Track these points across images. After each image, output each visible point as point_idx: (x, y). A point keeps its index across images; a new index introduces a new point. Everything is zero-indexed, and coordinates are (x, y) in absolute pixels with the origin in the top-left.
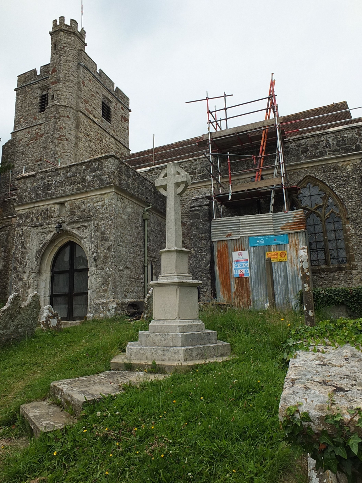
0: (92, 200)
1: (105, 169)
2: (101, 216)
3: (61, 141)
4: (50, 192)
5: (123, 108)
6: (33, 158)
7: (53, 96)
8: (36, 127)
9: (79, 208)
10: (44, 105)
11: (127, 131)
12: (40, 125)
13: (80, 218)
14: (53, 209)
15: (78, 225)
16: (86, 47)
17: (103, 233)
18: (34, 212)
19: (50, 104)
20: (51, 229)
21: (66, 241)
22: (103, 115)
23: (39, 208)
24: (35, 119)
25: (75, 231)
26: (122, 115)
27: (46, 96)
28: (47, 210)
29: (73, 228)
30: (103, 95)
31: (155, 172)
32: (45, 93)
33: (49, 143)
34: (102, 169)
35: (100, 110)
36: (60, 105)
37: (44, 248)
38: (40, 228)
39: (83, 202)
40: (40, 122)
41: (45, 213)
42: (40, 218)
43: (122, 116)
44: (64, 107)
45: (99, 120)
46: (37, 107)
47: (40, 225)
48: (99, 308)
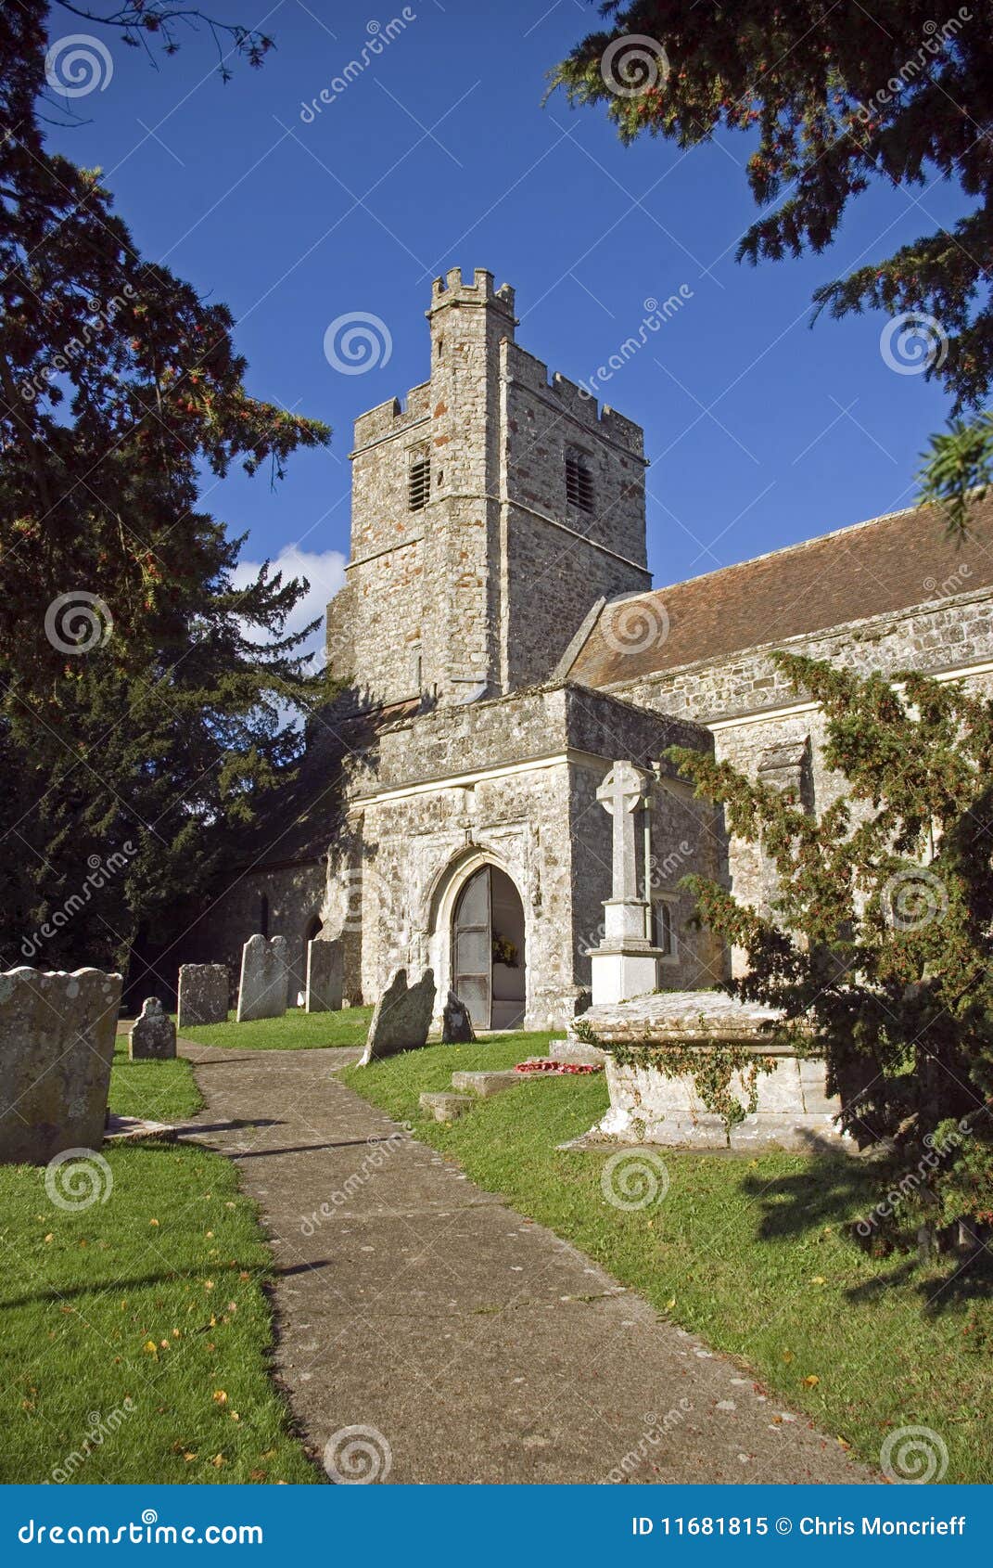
0: (526, 779)
1: (549, 713)
2: (545, 813)
3: (465, 589)
4: (444, 762)
5: (626, 459)
6: (401, 631)
7: (442, 473)
8: (405, 550)
9: (501, 795)
10: (421, 498)
11: (639, 523)
12: (413, 543)
13: (503, 816)
14: (450, 798)
15: (500, 832)
16: (516, 328)
17: (549, 849)
18: (415, 804)
19: (435, 495)
20: (449, 840)
21: (478, 863)
22: (569, 495)
23: (425, 795)
24: (400, 528)
25: (494, 845)
26: (624, 482)
27: (425, 467)
28: (439, 800)
29: (492, 837)
30: (566, 441)
31: (678, 683)
32: (420, 459)
33: (437, 595)
34: (542, 716)
35: (560, 484)
36: (459, 497)
37: (437, 880)
38: (425, 837)
39: (509, 785)
40: (412, 536)
41: (435, 807)
42: (426, 816)
43: (624, 486)
44: (469, 501)
45: (559, 513)
46: (405, 496)
47: (428, 833)
48: (546, 1004)
